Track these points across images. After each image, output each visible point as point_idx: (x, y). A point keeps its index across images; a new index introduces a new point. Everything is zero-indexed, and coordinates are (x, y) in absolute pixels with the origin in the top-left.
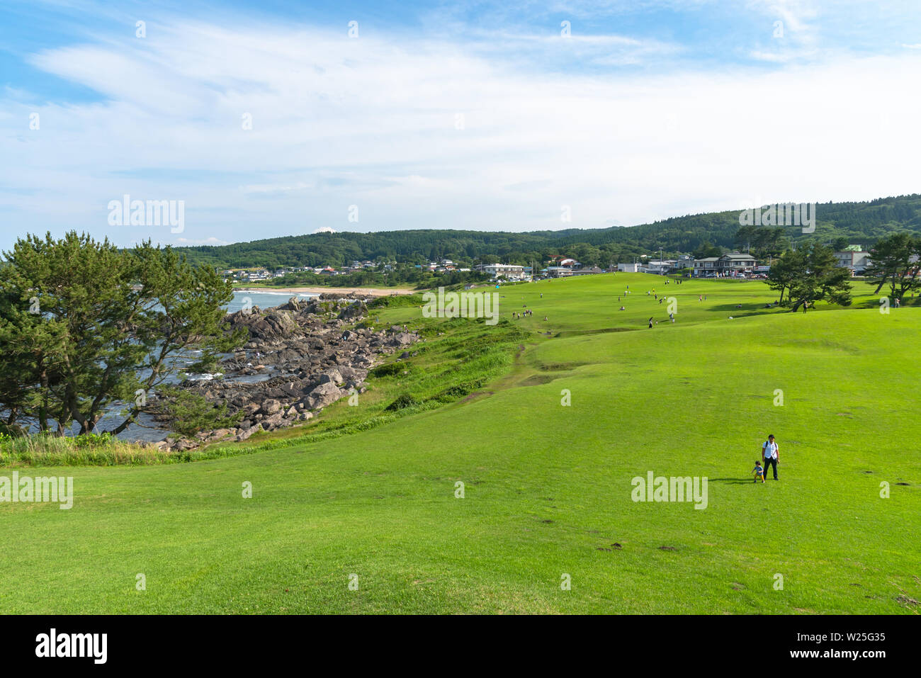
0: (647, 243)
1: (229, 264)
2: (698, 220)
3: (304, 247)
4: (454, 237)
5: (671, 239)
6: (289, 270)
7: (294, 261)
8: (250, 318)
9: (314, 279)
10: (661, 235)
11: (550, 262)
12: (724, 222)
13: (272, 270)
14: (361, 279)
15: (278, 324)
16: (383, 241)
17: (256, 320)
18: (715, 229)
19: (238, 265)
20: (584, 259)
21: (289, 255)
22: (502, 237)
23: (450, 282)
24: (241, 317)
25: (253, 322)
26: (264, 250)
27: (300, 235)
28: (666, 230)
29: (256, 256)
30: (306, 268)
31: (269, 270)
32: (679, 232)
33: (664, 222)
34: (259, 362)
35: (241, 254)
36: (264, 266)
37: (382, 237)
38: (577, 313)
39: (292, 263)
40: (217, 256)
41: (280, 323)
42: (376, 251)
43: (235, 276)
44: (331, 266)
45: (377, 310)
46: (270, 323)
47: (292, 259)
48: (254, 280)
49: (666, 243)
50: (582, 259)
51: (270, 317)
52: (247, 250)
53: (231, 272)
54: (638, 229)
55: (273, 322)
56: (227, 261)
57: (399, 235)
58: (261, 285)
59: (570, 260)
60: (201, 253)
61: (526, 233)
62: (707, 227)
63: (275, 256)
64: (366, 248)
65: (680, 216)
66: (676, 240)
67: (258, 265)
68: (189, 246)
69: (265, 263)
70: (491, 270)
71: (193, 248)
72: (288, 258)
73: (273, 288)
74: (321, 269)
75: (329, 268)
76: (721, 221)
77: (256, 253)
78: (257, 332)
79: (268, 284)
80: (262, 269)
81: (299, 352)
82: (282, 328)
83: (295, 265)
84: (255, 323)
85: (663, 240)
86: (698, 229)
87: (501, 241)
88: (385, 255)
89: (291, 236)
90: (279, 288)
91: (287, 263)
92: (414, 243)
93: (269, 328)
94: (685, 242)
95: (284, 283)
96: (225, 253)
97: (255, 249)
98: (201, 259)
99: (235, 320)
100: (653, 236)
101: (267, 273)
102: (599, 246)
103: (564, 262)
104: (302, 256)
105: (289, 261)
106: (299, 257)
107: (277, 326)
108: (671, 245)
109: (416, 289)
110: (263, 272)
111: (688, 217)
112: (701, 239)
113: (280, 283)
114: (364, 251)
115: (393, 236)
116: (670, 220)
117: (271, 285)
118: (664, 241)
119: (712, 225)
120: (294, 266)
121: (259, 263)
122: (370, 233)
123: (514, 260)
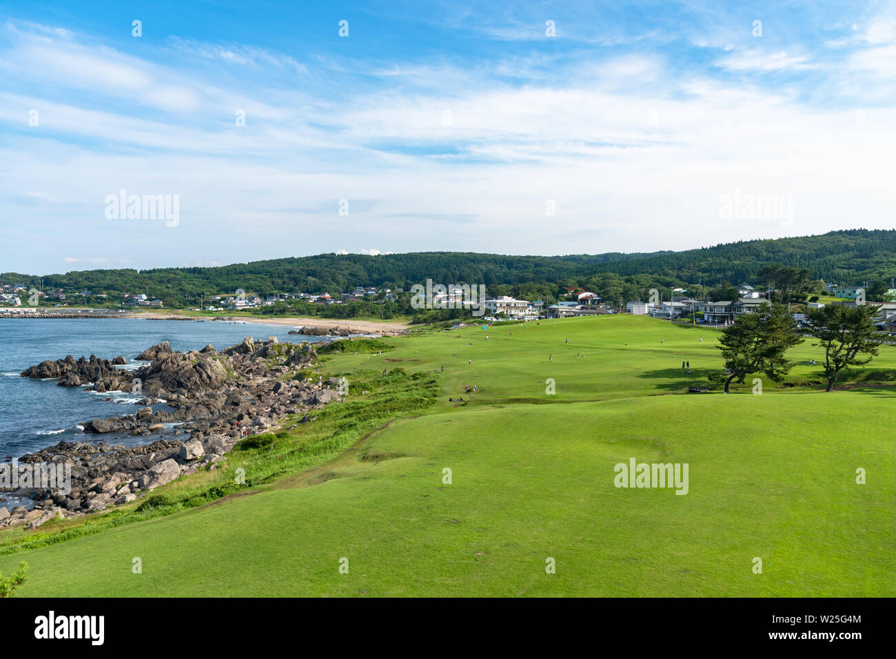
0: (685, 273)
1: (219, 288)
2: (749, 247)
3: (302, 270)
4: (472, 261)
5: (714, 270)
6: (281, 297)
7: (291, 286)
8: (178, 365)
9: (305, 309)
10: (704, 265)
11: (566, 295)
12: (779, 251)
13: (264, 296)
14: (355, 309)
15: (206, 372)
16: (393, 265)
17: (184, 368)
18: (768, 259)
19: (229, 290)
20: (605, 293)
21: (286, 280)
22: (527, 262)
23: (447, 316)
24: (170, 364)
25: (180, 370)
26: (260, 273)
27: (302, 257)
28: (710, 259)
29: (249, 280)
30: (302, 295)
31: (260, 296)
32: (724, 261)
33: (713, 249)
34: (162, 419)
35: (235, 277)
36: (256, 291)
37: (391, 260)
38: (515, 373)
39: (287, 288)
40: (207, 279)
41: (209, 372)
42: (383, 275)
43: (222, 302)
44: (329, 293)
45: (329, 356)
46: (197, 371)
47: (288, 284)
48: (241, 308)
49: (707, 274)
50: (602, 293)
51: (199, 365)
52: (241, 273)
53: (219, 298)
54: (682, 256)
55: (201, 370)
56: (217, 285)
57: (412, 259)
58: (248, 314)
59: (589, 294)
60: (192, 275)
61: (558, 257)
62: (758, 256)
63: (270, 280)
64: (373, 272)
65: (731, 242)
66: (719, 271)
67: (250, 290)
68: (180, 268)
69: (257, 288)
70: (492, 305)
71: (183, 270)
72: (284, 283)
73: (259, 318)
74: (318, 297)
75: (327, 295)
76: (776, 249)
77: (250, 276)
78: (183, 381)
79: (255, 313)
80: (254, 294)
81: (209, 408)
82: (209, 377)
83: (291, 291)
84: (182, 371)
85: (704, 271)
86: (748, 258)
87: (526, 267)
88: (392, 280)
89: (293, 258)
90: (266, 318)
91: (282, 289)
92: (427, 268)
93: (196, 378)
94: (729, 273)
95: (272, 312)
96: (217, 276)
97: (251, 272)
98: (190, 282)
99: (163, 367)
100: (694, 266)
101: (257, 300)
102: (627, 277)
103: (581, 296)
104: (300, 281)
105: (285, 286)
106: (296, 281)
107: (204, 376)
108: (714, 278)
109: (410, 324)
110: (253, 298)
111: (740, 243)
112: (747, 271)
113: (268, 312)
114: (370, 276)
115: (404, 260)
116: (720, 246)
117: (258, 314)
118: (706, 273)
119: (765, 254)
120: (288, 292)
121: (252, 289)
122: (379, 255)
123: (525, 292)
